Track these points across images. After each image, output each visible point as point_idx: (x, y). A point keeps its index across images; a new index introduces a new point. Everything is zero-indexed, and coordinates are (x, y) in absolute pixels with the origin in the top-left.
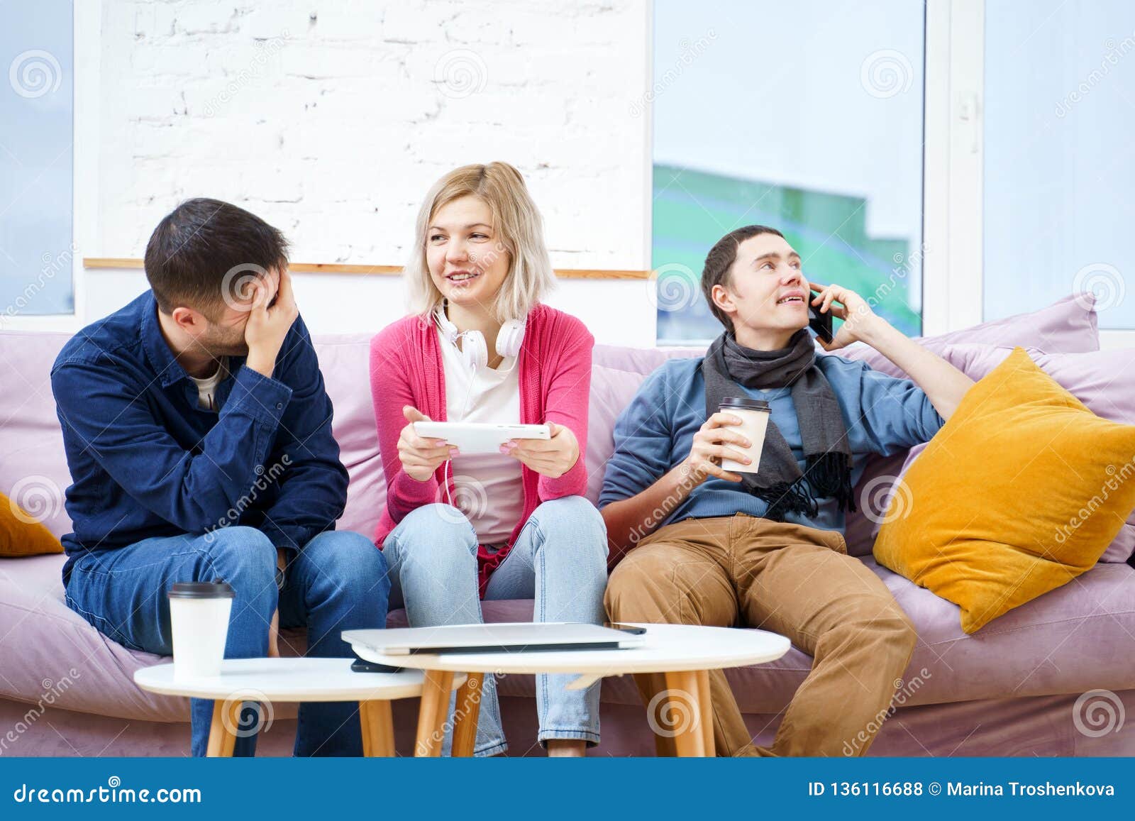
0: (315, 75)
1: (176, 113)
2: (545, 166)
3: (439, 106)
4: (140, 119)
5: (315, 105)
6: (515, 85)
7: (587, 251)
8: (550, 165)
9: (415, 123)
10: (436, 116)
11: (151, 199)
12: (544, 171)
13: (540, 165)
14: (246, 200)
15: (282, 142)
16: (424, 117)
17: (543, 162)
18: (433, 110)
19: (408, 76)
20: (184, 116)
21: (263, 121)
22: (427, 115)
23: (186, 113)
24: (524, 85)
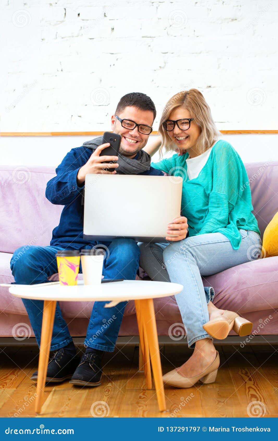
0: (114, 53)
1: (58, 71)
2: (210, 87)
3: (165, 63)
4: (44, 74)
5: (114, 65)
6: (196, 53)
7: (228, 122)
8: (212, 86)
9: (155, 70)
10: (163, 68)
11: (48, 107)
12: (210, 88)
13: (208, 86)
14: (86, 105)
15: (101, 81)
16: (159, 68)
17: (209, 85)
18: (162, 65)
19: (152, 51)
20: (61, 72)
21: (93, 73)
22: (160, 67)
23: (62, 70)
24: (200, 53)
